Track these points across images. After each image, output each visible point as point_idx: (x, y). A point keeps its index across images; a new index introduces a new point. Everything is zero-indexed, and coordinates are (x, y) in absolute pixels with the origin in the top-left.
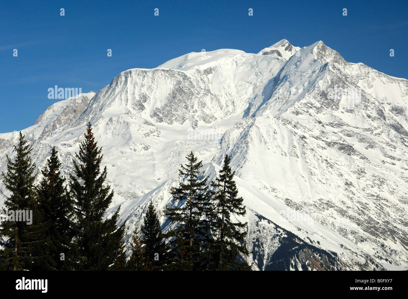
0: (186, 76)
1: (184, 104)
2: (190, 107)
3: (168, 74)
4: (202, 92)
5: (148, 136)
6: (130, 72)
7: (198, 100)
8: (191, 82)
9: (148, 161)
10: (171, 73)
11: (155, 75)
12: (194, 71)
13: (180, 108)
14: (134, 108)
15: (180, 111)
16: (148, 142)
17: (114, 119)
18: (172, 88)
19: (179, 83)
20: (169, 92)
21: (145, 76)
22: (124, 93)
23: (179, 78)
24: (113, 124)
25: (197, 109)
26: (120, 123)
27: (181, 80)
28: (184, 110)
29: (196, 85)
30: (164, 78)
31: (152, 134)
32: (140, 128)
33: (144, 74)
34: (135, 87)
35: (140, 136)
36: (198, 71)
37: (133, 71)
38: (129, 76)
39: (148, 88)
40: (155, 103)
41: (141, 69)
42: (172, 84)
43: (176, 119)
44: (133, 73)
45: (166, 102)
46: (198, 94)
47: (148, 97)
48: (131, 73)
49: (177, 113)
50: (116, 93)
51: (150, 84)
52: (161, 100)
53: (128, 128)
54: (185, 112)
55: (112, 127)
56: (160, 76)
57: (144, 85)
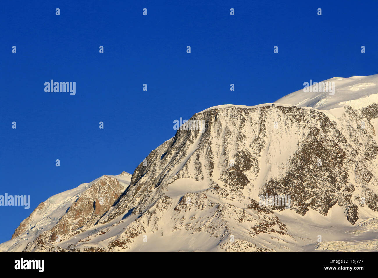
0: (327, 119)
1: (327, 174)
2: (338, 180)
3: (291, 115)
4: (362, 151)
5: (261, 231)
6: (216, 113)
7: (354, 166)
8: (337, 130)
10: (296, 114)
11: (264, 116)
12: (342, 110)
13: (320, 181)
14: (226, 182)
15: (320, 187)
16: (263, 243)
17: (188, 199)
18: (300, 141)
19: (314, 132)
20: (295, 149)
21: (244, 118)
22: (205, 153)
23: (314, 123)
24: (188, 209)
25: (355, 185)
26: (201, 206)
27: (319, 127)
28: (329, 185)
29: (349, 137)
30: (284, 123)
31: (270, 229)
32: (244, 216)
33: (243, 114)
34: (225, 140)
35: (247, 231)
36: (351, 111)
37: (220, 110)
38: (213, 119)
39: (253, 142)
40: (269, 169)
41: (237, 106)
42: (301, 134)
43: (313, 201)
44: (221, 114)
45: (291, 169)
46: (353, 155)
47: (254, 159)
48: (217, 114)
49: (313, 190)
50: (188, 152)
51: (257, 134)
52: (281, 166)
53: (219, 214)
54: (329, 189)
55: (187, 215)
56: (275, 118)
57: (244, 136)
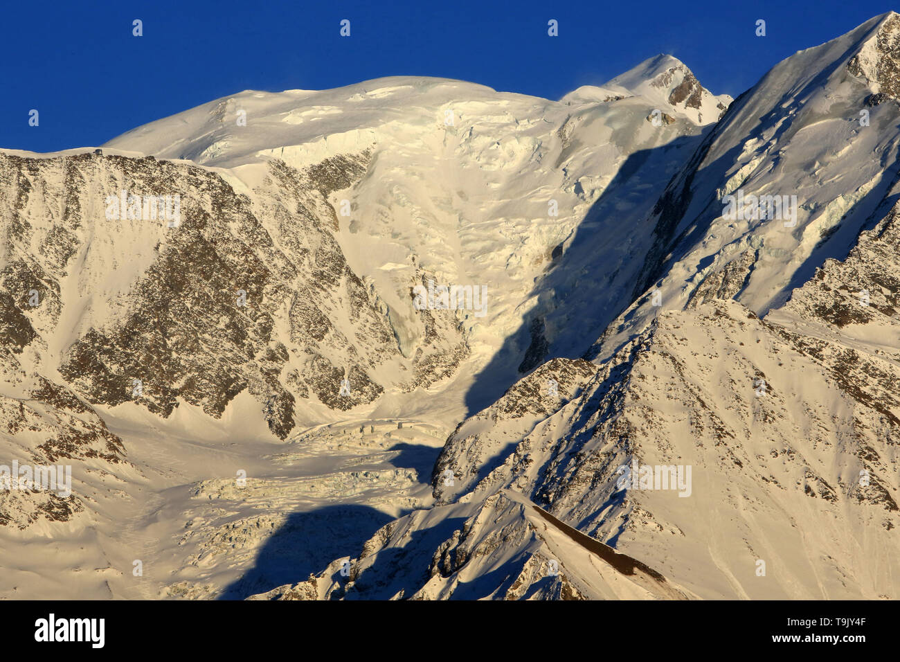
0: (228, 190)
1: (225, 319)
2: (251, 334)
3: (142, 178)
4: (307, 268)
5: (63, 455)
7: (287, 301)
8: (250, 217)
9: (76, 567)
10: (154, 175)
11: (77, 179)
12: (265, 168)
13: (207, 336)
15: (206, 350)
18: (163, 240)
19: (196, 220)
20: (150, 259)
21: (27, 183)
23: (197, 197)
25: (289, 346)
27: (208, 208)
28: (228, 345)
29: (278, 233)
31: (83, 448)
32: (22, 418)
33: (25, 172)
35: (29, 455)
36: (283, 171)
39: (48, 241)
40: (87, 307)
42: (166, 223)
43: (190, 384)
45: (139, 306)
46: (288, 276)
47: (49, 282)
49: (191, 357)
51: (58, 221)
52: (115, 298)
54: (229, 355)
56: (104, 184)
57: (27, 225)
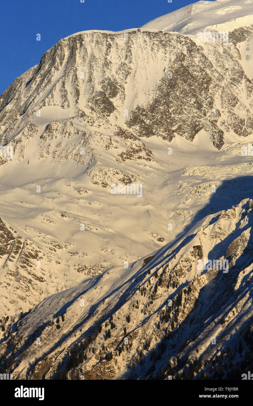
0: (193, 44)
1: (194, 100)
2: (205, 106)
3: (157, 40)
4: (228, 76)
5: (128, 158)
6: (81, 39)
7: (220, 91)
8: (203, 56)
9: (135, 204)
10: (162, 39)
11: (130, 42)
13: (186, 107)
14: (93, 109)
15: (186, 113)
16: (129, 170)
17: (54, 126)
18: (167, 67)
19: (181, 58)
20: (161, 75)
21: (110, 44)
22: (71, 80)
23: (181, 48)
24: (54, 137)
25: (221, 110)
26: (67, 134)
27: (185, 52)
28: (195, 111)
29: (215, 62)
30: (150, 48)
31: (136, 155)
32: (111, 143)
33: (109, 40)
34: (91, 66)
35: (114, 159)
37: (85, 36)
38: (78, 45)
39: (119, 69)
40: (136, 96)
41: (102, 32)
42: (168, 60)
43: (180, 128)
44: (87, 40)
45: (157, 95)
46: (220, 80)
47: (120, 86)
48: (83, 40)
49: (180, 116)
50: (54, 79)
51: (123, 60)
52: (147, 92)
53: (86, 142)
54: (196, 115)
55: (54, 143)
56: (142, 43)
57: (110, 62)
